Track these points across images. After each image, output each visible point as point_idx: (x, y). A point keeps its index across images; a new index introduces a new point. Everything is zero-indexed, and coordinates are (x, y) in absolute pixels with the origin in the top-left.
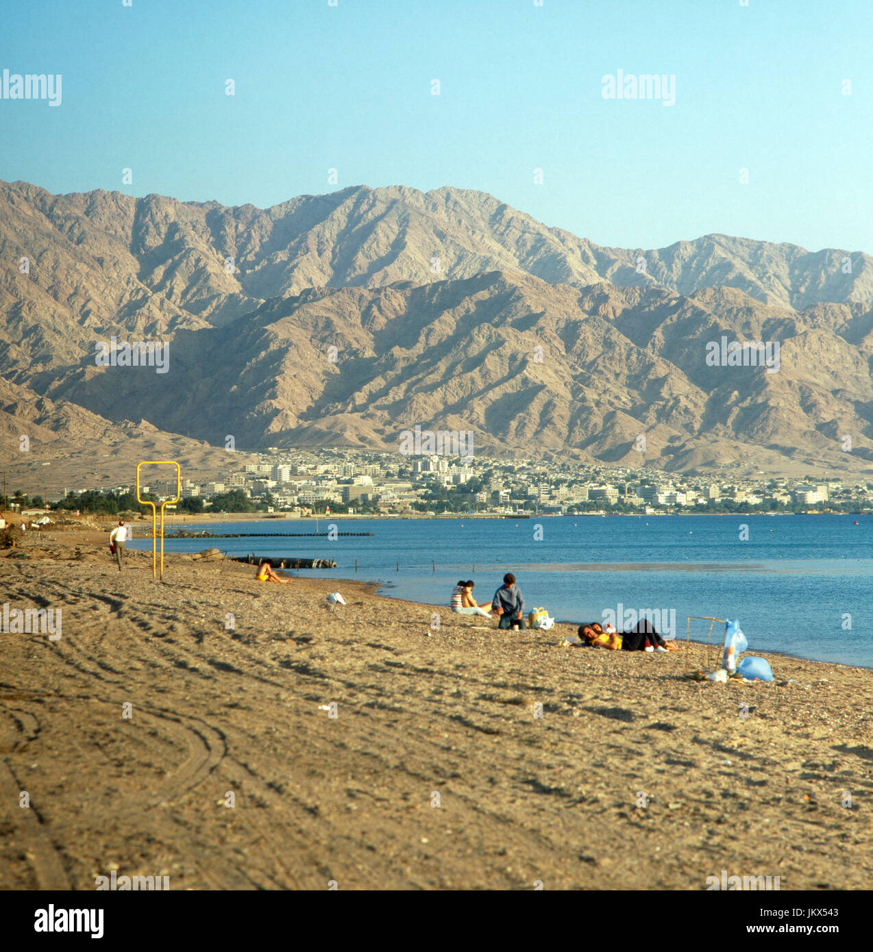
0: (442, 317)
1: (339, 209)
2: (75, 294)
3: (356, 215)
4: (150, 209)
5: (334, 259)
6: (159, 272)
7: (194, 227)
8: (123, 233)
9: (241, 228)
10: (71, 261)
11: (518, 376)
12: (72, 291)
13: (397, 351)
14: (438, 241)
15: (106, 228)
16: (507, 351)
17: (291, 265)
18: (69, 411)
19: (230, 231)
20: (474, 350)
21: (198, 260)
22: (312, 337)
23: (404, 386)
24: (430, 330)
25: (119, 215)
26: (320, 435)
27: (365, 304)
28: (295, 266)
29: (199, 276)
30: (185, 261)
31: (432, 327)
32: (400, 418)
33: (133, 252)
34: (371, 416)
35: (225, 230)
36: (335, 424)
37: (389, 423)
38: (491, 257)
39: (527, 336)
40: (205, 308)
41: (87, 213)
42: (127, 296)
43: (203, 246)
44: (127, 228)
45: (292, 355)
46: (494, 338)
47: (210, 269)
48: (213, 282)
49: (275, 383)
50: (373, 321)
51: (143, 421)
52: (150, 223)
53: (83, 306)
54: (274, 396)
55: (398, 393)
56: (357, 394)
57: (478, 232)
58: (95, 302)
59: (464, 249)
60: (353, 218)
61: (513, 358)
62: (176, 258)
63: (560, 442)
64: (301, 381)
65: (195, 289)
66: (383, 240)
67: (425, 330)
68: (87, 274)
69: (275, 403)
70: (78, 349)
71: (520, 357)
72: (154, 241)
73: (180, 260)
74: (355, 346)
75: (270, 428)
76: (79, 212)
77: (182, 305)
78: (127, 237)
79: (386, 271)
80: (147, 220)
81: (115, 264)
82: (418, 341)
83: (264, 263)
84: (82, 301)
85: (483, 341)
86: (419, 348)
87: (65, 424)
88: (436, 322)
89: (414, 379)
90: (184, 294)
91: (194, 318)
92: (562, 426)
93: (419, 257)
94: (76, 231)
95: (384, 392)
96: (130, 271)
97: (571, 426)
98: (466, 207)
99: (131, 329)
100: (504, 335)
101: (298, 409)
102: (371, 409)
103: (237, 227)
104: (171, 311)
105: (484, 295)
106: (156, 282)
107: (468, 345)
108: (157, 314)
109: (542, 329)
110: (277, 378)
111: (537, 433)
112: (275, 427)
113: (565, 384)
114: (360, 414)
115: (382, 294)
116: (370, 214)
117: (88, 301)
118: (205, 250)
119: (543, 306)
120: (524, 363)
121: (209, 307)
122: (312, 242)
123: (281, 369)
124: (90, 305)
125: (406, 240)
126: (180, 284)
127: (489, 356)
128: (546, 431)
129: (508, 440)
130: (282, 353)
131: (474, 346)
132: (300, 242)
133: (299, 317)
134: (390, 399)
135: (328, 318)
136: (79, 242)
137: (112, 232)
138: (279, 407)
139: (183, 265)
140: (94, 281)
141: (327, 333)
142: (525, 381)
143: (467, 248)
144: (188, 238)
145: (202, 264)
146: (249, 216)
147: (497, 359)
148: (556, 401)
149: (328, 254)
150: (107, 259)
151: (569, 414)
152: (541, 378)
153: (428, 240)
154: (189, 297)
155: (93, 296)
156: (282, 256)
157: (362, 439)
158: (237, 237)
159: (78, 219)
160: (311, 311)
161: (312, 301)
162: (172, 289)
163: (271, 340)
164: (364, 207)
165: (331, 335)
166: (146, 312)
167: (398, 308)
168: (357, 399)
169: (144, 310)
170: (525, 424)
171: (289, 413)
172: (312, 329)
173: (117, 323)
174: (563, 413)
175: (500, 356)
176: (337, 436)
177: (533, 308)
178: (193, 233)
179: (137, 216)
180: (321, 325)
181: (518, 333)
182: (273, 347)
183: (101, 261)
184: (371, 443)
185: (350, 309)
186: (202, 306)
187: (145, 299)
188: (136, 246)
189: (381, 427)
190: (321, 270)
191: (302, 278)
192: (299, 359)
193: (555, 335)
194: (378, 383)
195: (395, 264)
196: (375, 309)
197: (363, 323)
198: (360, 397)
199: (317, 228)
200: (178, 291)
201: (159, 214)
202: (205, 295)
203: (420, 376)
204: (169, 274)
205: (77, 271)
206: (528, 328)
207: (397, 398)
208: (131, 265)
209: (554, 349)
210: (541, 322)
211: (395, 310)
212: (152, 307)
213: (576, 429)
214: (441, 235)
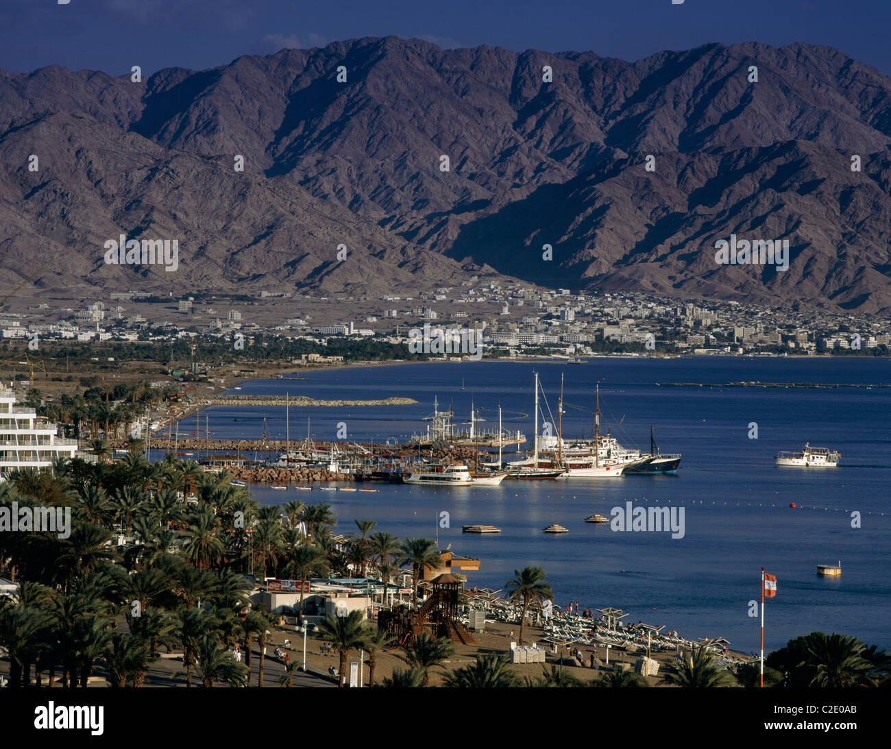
0: (742, 180)
1: (695, 65)
2: (455, 142)
3: (711, 70)
4: (528, 63)
5: (688, 110)
6: (532, 122)
7: (566, 79)
8: (503, 85)
9: (608, 81)
10: (454, 112)
11: (791, 234)
12: (453, 140)
13: (700, 209)
14: (782, 95)
15: (489, 80)
16: (785, 213)
17: (648, 116)
18: (426, 257)
19: (598, 83)
20: (759, 212)
21: (566, 112)
22: (634, 195)
23: (698, 241)
24: (731, 192)
25: (500, 68)
26: (623, 280)
27: (682, 166)
28: (652, 117)
29: (566, 126)
30: (555, 111)
31: (732, 188)
32: (691, 267)
33: (510, 102)
34: (668, 265)
35: (593, 82)
36: (636, 271)
37: (681, 272)
38: (829, 111)
39: (807, 200)
40: (568, 155)
41: (472, 68)
42: (501, 144)
43: (572, 99)
44: (506, 80)
45: (613, 211)
46: (776, 201)
47: (575, 119)
48: (578, 131)
49: (594, 236)
50: (686, 182)
51: (485, 265)
52: (527, 76)
53: (462, 153)
54: (592, 247)
55: (693, 247)
56: (660, 246)
57: (823, 85)
58: (472, 149)
59: (805, 103)
60: (709, 73)
61: (790, 218)
62: (548, 109)
63: (817, 291)
64: (616, 233)
65: (561, 138)
66: (732, 93)
67: (727, 191)
68: (467, 124)
69: (593, 253)
70: (452, 195)
71: (795, 218)
72: (530, 93)
73: (551, 110)
74: (668, 203)
75: (586, 273)
76: (466, 67)
77: (549, 152)
78: (506, 88)
79: (731, 124)
80: (525, 73)
81: (493, 115)
82: (719, 200)
83: (626, 113)
84: (462, 149)
85: (767, 204)
86: (720, 207)
87: (421, 267)
88: (737, 185)
89: (707, 234)
90: (553, 141)
91: (557, 165)
92: (820, 277)
93: (764, 111)
94: (461, 83)
95: (682, 245)
96: (506, 120)
97: (828, 277)
98: (815, 61)
99: (501, 174)
100: (784, 199)
101: (612, 258)
102: (669, 259)
103: (604, 79)
104: (537, 158)
105: (780, 161)
106: (529, 131)
107: (753, 207)
108: (525, 161)
109: (821, 193)
110: (597, 231)
111: (799, 283)
112: (590, 272)
113: (832, 242)
114: (661, 263)
115: (697, 158)
116: (723, 70)
117: (467, 148)
118: (573, 102)
119: (827, 172)
120: (798, 223)
121: (572, 154)
122: (669, 95)
123: (602, 223)
124: (468, 152)
125: (753, 94)
126: (548, 133)
127: (770, 217)
128: (806, 281)
129: (774, 289)
130: (604, 209)
131: (759, 207)
132: (659, 95)
133: (624, 178)
134: (685, 251)
135: (647, 179)
136: (464, 93)
137: (493, 84)
138: (596, 256)
139: (553, 116)
140: (472, 131)
141: (645, 192)
142: (797, 238)
143: (809, 102)
144: (559, 91)
145: (569, 115)
146: (615, 69)
147: (776, 219)
148: (818, 256)
149: (683, 106)
150: (487, 109)
151: (828, 268)
152: (811, 236)
153: (773, 94)
154: (556, 144)
155: (471, 144)
156: (640, 108)
157: (655, 285)
158: (604, 89)
159: (463, 72)
160: (635, 173)
161: (637, 163)
162: (542, 137)
163: (597, 198)
164: (718, 63)
165: (648, 194)
166: (515, 159)
167: (709, 170)
168: (659, 250)
169: (514, 158)
170: (790, 275)
171: (603, 261)
172: (633, 187)
173: (490, 169)
174: (822, 267)
175: (779, 217)
176: (636, 282)
177: (818, 174)
178: (564, 85)
179: (516, 70)
180: (641, 185)
181: (799, 197)
182: (598, 204)
183: (481, 111)
184: (661, 289)
185: (668, 171)
186: (566, 152)
187: (516, 147)
188: (515, 96)
189: (674, 274)
190: (675, 121)
191: (656, 129)
192: (618, 214)
193: (832, 198)
194: (679, 237)
195: (741, 117)
196: (689, 171)
197: (678, 182)
198: (662, 249)
199: (674, 83)
200: (547, 140)
201: (536, 67)
202: (570, 143)
203: (713, 232)
204: (540, 124)
205: (458, 121)
206: (809, 192)
207: (692, 250)
208: (508, 114)
209: (830, 210)
210: (822, 187)
211: (706, 172)
212: (521, 155)
213: (831, 281)
214: (786, 90)
